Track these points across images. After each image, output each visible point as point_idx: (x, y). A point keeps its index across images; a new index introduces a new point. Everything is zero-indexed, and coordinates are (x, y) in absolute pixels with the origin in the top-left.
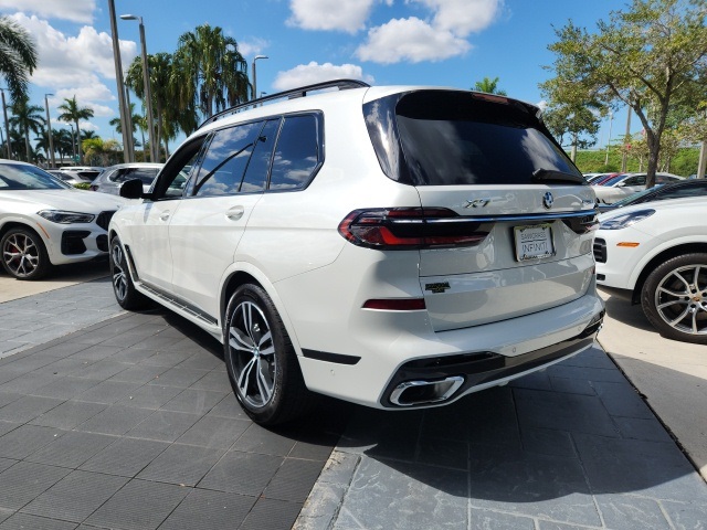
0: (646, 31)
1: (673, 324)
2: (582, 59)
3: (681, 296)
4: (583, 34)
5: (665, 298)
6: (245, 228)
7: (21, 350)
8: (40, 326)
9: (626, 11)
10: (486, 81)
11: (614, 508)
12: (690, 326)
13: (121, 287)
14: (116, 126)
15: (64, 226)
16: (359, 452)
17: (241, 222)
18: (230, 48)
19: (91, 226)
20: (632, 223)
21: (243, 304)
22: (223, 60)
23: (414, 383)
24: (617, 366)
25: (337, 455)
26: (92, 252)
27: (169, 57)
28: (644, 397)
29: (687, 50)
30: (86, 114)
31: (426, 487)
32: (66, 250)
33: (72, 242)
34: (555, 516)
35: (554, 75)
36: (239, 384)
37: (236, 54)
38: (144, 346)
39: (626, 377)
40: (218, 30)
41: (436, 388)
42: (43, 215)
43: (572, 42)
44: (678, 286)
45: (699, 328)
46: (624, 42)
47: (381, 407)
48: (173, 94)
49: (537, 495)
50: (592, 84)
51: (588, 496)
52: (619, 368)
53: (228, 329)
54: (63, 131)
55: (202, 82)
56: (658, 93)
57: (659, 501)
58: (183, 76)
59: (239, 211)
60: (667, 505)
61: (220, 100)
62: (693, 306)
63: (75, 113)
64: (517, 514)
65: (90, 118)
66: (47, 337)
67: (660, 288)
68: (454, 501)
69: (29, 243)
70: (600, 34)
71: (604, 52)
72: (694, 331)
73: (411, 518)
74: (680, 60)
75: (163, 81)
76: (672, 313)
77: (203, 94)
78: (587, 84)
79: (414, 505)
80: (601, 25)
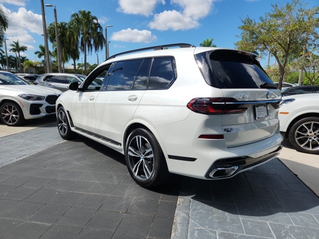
0: (280, 22)
1: (302, 146)
2: (253, 33)
3: (306, 134)
4: (254, 22)
5: (299, 135)
6: (139, 105)
7: (24, 157)
8: (28, 147)
9: (272, 13)
10: (208, 40)
11: (296, 218)
12: (309, 147)
13: (63, 129)
14: (38, 54)
15: (31, 102)
16: (189, 198)
17: (137, 102)
18: (95, 21)
19: (43, 102)
20: (284, 104)
21: (137, 137)
22: (92, 27)
23: (220, 169)
24: (282, 163)
25: (181, 200)
26: (43, 114)
27: (66, 24)
28: (296, 175)
29: (297, 31)
30: (23, 49)
31: (221, 211)
32: (32, 113)
33: (35, 109)
34: (274, 221)
35: (240, 40)
36: (133, 171)
37: (98, 24)
38: (80, 156)
39: (287, 167)
40: (89, 13)
41: (226, 171)
42: (21, 97)
43: (248, 25)
44: (304, 130)
45: (313, 148)
46: (271, 26)
47: (205, 179)
48: (68, 41)
49: (265, 213)
50: (257, 44)
51: (285, 213)
52: (284, 164)
53: (128, 147)
54: (11, 57)
55: (81, 36)
56: (284, 48)
57: (312, 215)
58: (72, 33)
59: (135, 97)
60: (316, 216)
61: (90, 45)
62: (310, 139)
63: (18, 48)
64: (260, 221)
65: (25, 51)
66: (34, 152)
67: (297, 131)
68: (234, 216)
69: (14, 109)
70: (261, 23)
71: (262, 30)
72: (311, 149)
73: (218, 223)
74: (294, 35)
75: (63, 35)
76: (301, 141)
77: (82, 42)
78: (254, 43)
79: (218, 218)
80: (261, 18)
